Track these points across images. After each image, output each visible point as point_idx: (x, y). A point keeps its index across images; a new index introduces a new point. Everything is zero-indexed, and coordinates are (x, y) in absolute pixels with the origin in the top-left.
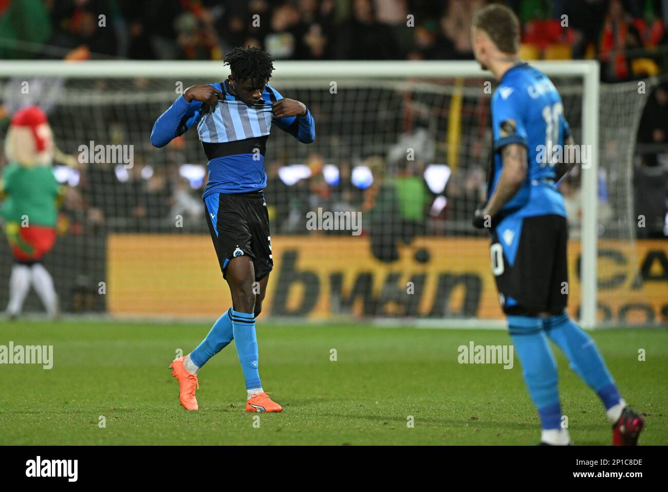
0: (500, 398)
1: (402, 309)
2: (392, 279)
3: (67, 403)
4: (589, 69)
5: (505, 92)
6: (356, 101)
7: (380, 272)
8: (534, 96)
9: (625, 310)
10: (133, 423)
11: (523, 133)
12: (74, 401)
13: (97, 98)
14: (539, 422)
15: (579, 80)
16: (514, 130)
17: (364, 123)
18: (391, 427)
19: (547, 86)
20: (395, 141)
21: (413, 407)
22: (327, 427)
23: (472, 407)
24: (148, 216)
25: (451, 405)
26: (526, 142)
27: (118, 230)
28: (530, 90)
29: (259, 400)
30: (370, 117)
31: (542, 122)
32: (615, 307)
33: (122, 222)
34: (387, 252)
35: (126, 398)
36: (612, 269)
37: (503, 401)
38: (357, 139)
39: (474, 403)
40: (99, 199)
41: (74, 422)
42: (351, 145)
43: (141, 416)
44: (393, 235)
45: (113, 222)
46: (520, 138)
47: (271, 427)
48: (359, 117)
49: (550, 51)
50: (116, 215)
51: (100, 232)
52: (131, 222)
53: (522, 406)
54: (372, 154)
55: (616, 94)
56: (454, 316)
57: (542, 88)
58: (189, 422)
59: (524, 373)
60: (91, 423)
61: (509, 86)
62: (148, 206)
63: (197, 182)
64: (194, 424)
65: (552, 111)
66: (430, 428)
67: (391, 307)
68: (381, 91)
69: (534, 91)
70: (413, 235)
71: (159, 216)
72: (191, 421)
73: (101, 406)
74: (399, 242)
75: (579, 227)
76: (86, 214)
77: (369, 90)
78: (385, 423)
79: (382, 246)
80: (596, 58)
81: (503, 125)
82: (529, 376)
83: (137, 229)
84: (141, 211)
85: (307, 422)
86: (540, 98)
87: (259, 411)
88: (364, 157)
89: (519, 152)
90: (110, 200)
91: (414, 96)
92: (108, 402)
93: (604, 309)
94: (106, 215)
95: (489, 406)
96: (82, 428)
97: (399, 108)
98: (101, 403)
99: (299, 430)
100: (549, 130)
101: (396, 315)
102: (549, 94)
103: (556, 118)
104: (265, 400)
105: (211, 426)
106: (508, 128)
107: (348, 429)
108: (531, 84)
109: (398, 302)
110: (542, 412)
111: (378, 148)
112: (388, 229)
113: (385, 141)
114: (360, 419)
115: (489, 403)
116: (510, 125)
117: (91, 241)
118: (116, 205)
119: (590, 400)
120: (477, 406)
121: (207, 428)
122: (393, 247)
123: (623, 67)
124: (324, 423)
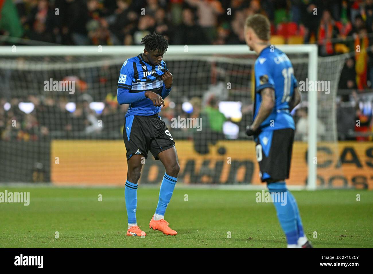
0: (265, 228)
1: (211, 180)
2: (206, 163)
3: (29, 232)
4: (312, 49)
5: (262, 61)
6: (185, 67)
7: (199, 160)
8: (278, 63)
9: (332, 179)
10: (65, 242)
11: (272, 82)
12: (33, 230)
13: (45, 66)
14: (286, 240)
15: (306, 55)
16: (267, 81)
17: (190, 79)
18: (205, 243)
19: (285, 58)
20: (207, 89)
21: (218, 233)
22: (171, 243)
23: (249, 232)
24: (73, 130)
25: (238, 231)
26: (274, 87)
27: (56, 138)
28: (275, 59)
29: (134, 229)
30: (193, 76)
31: (282, 77)
32: (326, 177)
33: (59, 133)
34: (203, 149)
35: (61, 229)
36: (325, 157)
37: (266, 229)
38: (186, 88)
39: (250, 230)
40: (47, 121)
41: (33, 242)
42: (183, 91)
43: (70, 239)
44: (206, 140)
45: (54, 133)
46: (271, 85)
47: (140, 244)
48: (187, 76)
49: (291, 39)
50: (56, 130)
51: (47, 139)
52: (64, 134)
53: (276, 232)
54: (195, 96)
55: (326, 63)
56: (240, 183)
57: (282, 59)
58: (96, 241)
59: (278, 214)
60: (43, 242)
61: (264, 57)
62: (73, 125)
63: (100, 112)
64: (98, 243)
65: (287, 72)
66: (226, 244)
67: (205, 179)
68: (199, 62)
69: (278, 60)
70: (217, 140)
71: (79, 130)
72: (97, 241)
73: (48, 233)
74: (209, 143)
75: (307, 134)
76: (39, 130)
77: (193, 61)
78: (202, 242)
79: (200, 146)
80: (316, 43)
81: (261, 78)
82: (280, 215)
83: (67, 137)
84: (69, 127)
85: (160, 241)
86: (281, 64)
87: (134, 235)
88: (190, 98)
89: (271, 93)
90: (52, 121)
91: (217, 64)
92: (52, 231)
93: (320, 179)
94: (50, 130)
95: (258, 232)
96: (38, 245)
97: (209, 71)
98: (48, 231)
99: (155, 245)
100: (286, 81)
101: (208, 183)
102: (286, 62)
103: (290, 75)
104: (137, 230)
105: (107, 244)
106: (264, 79)
107: (182, 245)
108: (276, 56)
109: (209, 176)
110: (288, 235)
111: (198, 92)
112: (203, 137)
113: (201, 89)
114: (189, 239)
115: (258, 230)
116: (265, 78)
117: (42, 144)
118: (56, 124)
119: (313, 228)
120: (252, 232)
121: (106, 245)
122: (206, 146)
123: (330, 48)
124: (169, 241)
